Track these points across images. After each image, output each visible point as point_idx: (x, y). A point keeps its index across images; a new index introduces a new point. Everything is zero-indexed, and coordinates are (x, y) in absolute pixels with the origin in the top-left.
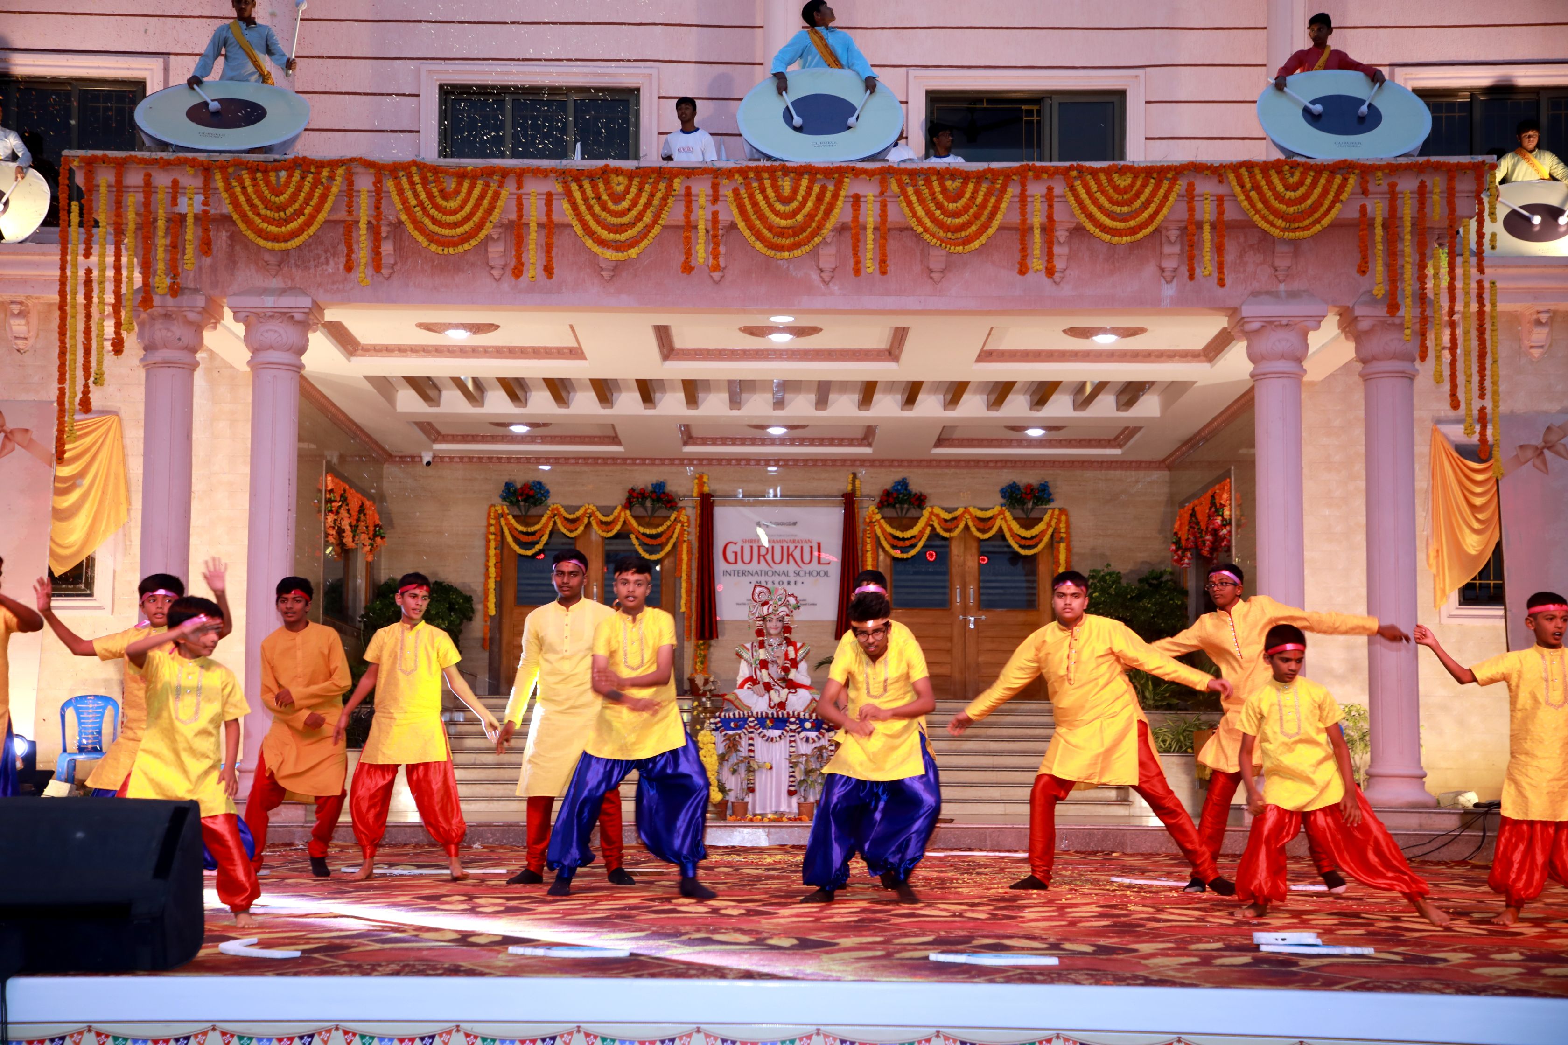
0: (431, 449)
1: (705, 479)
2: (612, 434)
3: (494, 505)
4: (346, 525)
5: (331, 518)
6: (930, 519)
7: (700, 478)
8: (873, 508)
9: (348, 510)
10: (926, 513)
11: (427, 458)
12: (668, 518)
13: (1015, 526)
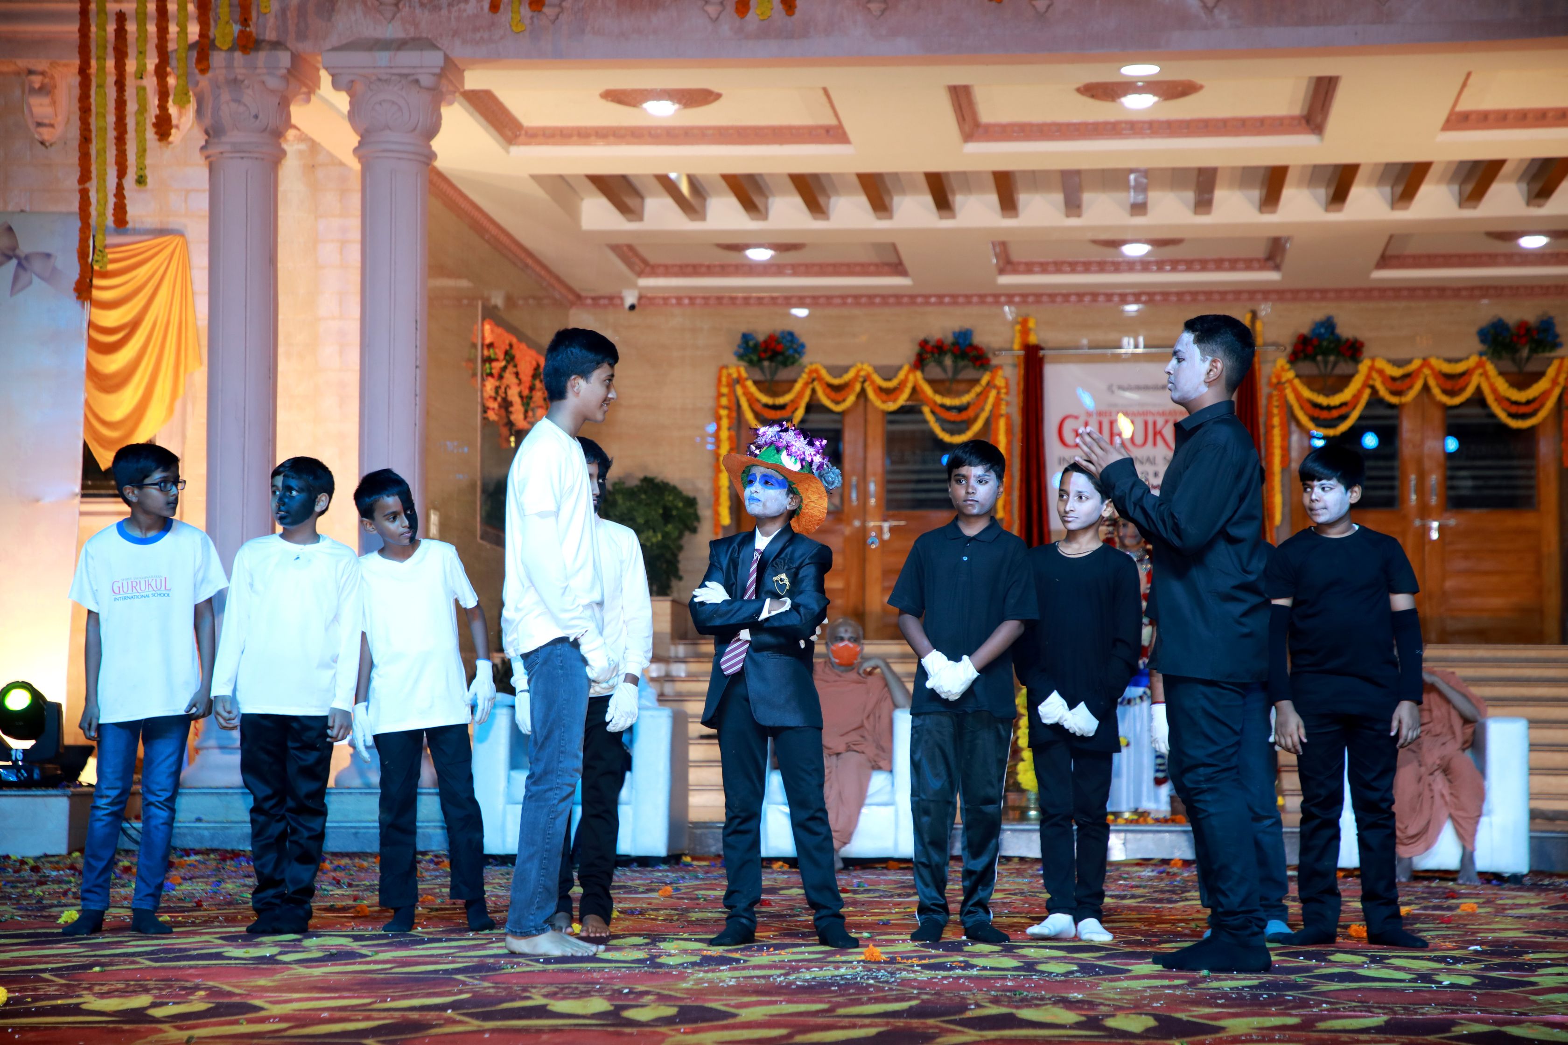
0: (635, 286)
1: (1031, 324)
2: (894, 260)
3: (725, 367)
4: (513, 395)
5: (490, 384)
6: (1369, 377)
7: (1024, 323)
8: (1282, 362)
9: (517, 374)
10: (1363, 367)
11: (630, 298)
12: (976, 381)
13: (1502, 386)
